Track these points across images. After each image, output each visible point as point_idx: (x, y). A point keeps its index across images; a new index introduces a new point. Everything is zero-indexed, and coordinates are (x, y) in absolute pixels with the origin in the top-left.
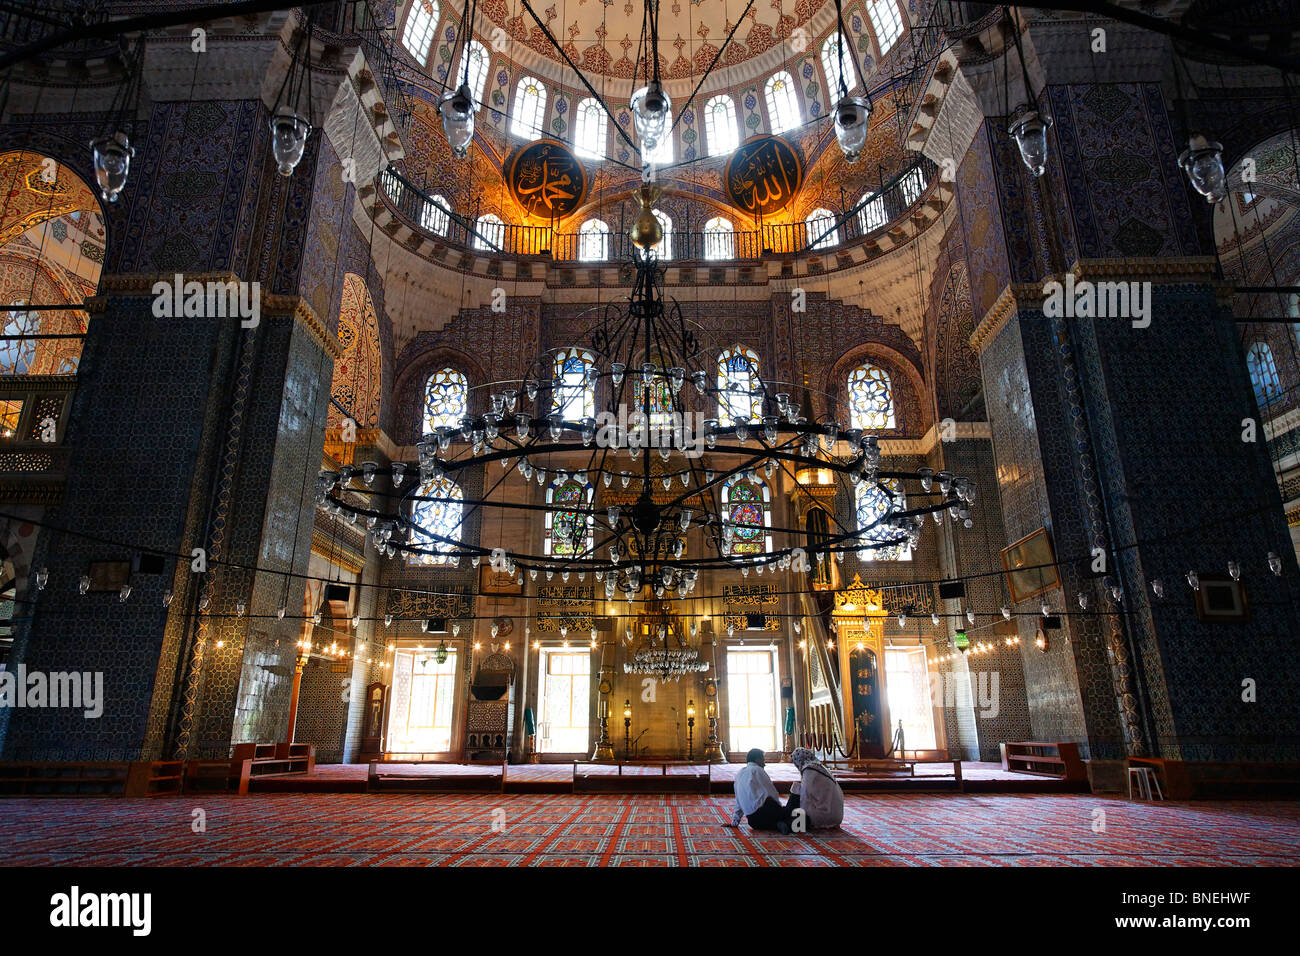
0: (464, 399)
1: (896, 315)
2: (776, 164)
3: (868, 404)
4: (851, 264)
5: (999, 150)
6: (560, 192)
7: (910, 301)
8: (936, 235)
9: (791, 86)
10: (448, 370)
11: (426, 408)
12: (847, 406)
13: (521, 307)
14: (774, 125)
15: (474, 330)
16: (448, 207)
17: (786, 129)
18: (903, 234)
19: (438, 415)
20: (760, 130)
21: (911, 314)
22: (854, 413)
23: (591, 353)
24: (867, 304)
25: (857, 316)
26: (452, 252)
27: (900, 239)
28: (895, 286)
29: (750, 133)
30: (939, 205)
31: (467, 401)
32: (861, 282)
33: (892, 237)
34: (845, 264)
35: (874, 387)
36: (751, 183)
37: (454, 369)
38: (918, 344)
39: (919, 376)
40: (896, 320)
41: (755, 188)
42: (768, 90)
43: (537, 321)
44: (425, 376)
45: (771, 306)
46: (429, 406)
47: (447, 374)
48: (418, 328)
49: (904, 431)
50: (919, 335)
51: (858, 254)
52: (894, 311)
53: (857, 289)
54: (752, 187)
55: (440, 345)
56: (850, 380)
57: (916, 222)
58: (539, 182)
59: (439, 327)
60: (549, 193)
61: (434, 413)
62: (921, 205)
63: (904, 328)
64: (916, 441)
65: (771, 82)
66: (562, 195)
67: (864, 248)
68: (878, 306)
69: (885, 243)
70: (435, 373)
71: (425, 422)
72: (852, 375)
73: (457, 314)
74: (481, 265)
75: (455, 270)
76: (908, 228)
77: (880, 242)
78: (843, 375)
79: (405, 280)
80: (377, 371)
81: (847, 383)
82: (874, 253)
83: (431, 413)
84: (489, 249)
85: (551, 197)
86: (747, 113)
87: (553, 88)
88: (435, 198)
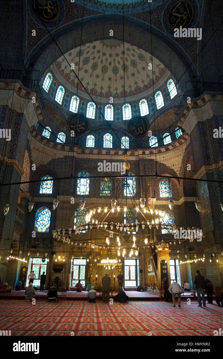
0: (52, 184)
1: (173, 166)
2: (142, 124)
3: (165, 190)
4: (162, 152)
5: (202, 130)
6: (82, 127)
7: (177, 163)
8: (184, 146)
9: (146, 103)
10: (47, 176)
11: (41, 186)
12: (159, 191)
13: (70, 159)
14: (141, 113)
15: (56, 165)
16: (50, 130)
17: (145, 115)
18: (175, 146)
19: (44, 188)
20: (137, 114)
21: (177, 167)
22: (161, 193)
23: (89, 173)
24: (165, 163)
25: (162, 166)
26: (51, 143)
27: (175, 147)
28: (173, 159)
29: (134, 114)
30: (185, 140)
31: (53, 185)
32: (164, 157)
33: (172, 146)
34: (160, 152)
35: (166, 186)
36: (135, 128)
37: (49, 175)
38: (178, 175)
39: (178, 183)
40: (173, 168)
41: (136, 129)
42: (140, 104)
43: (74, 163)
44: (41, 177)
45: (139, 162)
46: (42, 186)
47: (47, 177)
48: (40, 164)
49: (174, 198)
50: (179, 172)
51: (163, 150)
52: (172, 165)
53: (162, 159)
54: (135, 129)
55: (46, 169)
56: (160, 184)
57: (179, 143)
58: (76, 124)
59: (46, 163)
60: (79, 127)
61: (43, 188)
62: (181, 139)
63: (175, 170)
64: (177, 201)
65: (141, 102)
66: (83, 128)
67: (165, 148)
68: (168, 164)
69: (170, 147)
70: (44, 176)
71: (40, 191)
72: (160, 182)
73: (51, 160)
74: (59, 147)
75: (52, 148)
76: (177, 144)
77: (169, 147)
78: (158, 182)
79: (38, 150)
80: (28, 176)
81: (159, 184)
82: (167, 150)
83: (42, 188)
84: (61, 142)
85: (79, 128)
86: (134, 109)
87: (81, 99)
88: (47, 127)
